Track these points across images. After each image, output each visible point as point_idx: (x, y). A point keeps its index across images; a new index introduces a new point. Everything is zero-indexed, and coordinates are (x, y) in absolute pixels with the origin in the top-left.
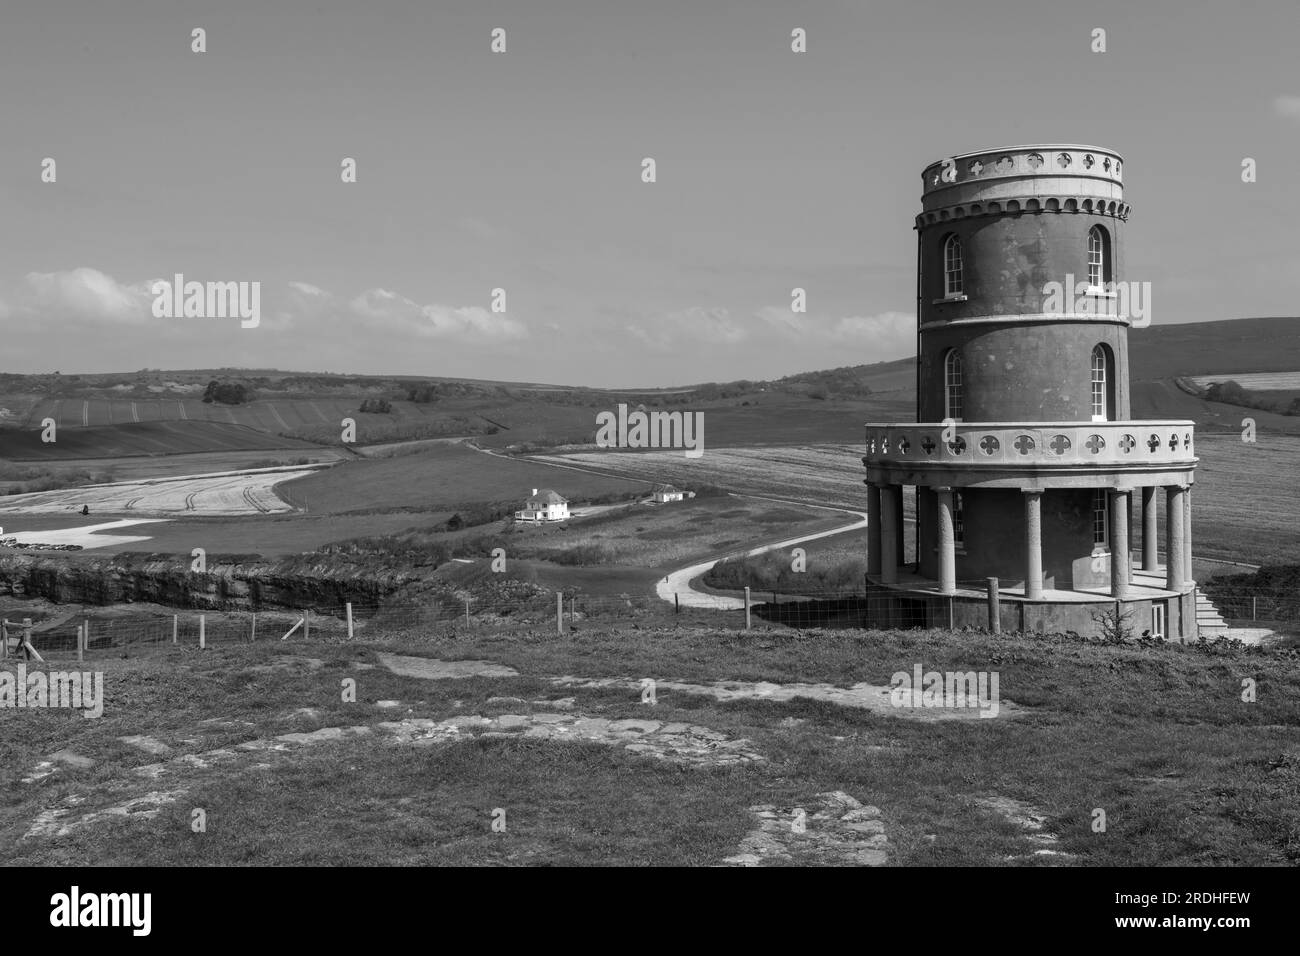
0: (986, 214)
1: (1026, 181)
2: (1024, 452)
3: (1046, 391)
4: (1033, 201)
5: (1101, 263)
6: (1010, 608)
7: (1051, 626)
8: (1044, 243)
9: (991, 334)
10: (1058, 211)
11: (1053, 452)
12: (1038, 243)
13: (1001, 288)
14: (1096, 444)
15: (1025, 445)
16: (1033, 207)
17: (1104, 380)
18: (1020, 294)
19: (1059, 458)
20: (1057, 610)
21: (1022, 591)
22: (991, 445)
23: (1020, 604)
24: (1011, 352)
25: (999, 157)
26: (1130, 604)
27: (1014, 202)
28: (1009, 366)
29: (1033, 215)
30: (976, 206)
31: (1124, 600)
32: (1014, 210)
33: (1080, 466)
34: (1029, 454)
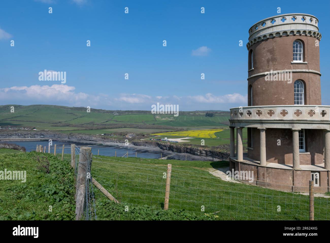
0: (258, 42)
1: (270, 29)
2: (259, 116)
3: (276, 96)
4: (271, 34)
5: (302, 52)
6: (254, 168)
7: (268, 175)
8: (275, 48)
9: (259, 79)
10: (281, 36)
11: (268, 116)
12: (273, 48)
13: (262, 64)
14: (284, 113)
15: (259, 113)
16: (271, 37)
17: (303, 93)
18: (267, 65)
19: (270, 118)
20: (270, 170)
21: (259, 162)
22: (250, 113)
23: (258, 166)
24: (264, 84)
25: (263, 23)
26: (299, 171)
27: (265, 36)
28: (264, 89)
29: (272, 39)
30: (255, 40)
31: (295, 169)
32: (266, 39)
33: (277, 120)
34: (260, 116)
